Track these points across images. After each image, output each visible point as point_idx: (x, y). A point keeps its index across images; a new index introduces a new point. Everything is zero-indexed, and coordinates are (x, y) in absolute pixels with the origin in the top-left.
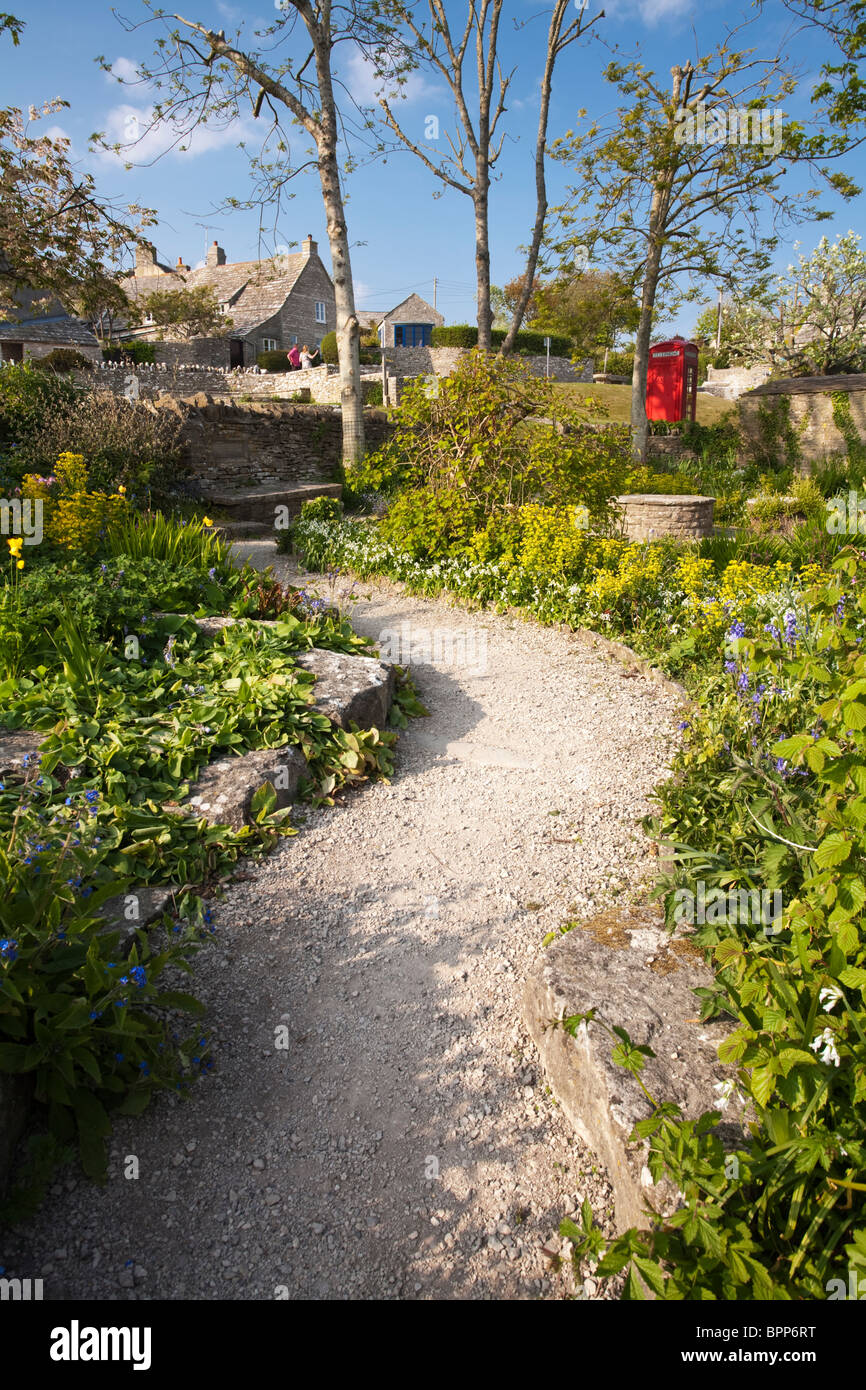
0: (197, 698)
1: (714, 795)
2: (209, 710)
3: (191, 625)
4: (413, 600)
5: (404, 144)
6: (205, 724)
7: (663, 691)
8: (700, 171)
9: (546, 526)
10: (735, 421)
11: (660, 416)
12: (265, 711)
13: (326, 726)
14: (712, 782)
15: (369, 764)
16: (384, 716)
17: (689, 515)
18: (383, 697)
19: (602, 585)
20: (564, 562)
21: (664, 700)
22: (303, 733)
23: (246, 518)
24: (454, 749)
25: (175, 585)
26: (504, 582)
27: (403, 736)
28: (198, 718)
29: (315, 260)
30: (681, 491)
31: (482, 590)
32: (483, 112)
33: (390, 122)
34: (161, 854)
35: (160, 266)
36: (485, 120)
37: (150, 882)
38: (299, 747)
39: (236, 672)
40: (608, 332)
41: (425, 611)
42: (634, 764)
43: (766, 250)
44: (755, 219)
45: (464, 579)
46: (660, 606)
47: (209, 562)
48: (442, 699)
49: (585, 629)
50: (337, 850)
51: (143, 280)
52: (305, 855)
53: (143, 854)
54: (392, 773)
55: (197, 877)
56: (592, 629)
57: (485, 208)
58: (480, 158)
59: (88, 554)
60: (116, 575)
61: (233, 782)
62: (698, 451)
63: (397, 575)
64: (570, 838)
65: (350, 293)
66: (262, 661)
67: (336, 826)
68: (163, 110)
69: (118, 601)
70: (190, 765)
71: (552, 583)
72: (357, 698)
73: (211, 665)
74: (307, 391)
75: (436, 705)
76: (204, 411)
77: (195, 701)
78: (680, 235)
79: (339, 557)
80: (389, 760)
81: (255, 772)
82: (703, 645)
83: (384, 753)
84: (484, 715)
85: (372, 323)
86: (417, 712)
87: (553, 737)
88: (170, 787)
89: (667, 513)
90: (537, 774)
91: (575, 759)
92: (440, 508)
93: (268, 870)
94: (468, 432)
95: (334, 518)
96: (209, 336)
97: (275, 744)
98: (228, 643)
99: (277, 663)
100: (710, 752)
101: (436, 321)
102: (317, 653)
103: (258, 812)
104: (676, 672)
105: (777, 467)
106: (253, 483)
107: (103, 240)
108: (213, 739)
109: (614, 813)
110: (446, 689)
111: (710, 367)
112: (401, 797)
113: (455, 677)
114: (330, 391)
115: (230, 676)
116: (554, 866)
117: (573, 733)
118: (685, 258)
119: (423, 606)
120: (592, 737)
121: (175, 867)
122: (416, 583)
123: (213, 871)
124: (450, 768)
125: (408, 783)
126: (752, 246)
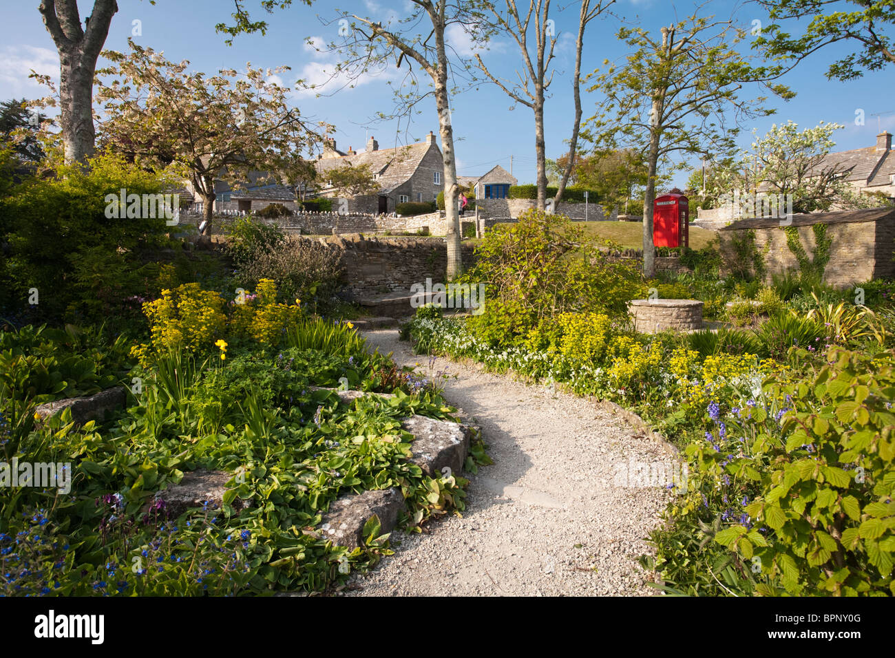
0: (334, 450)
1: (694, 541)
2: (340, 460)
3: (335, 396)
4: (489, 376)
5: (489, 78)
6: (337, 470)
7: (662, 450)
8: (683, 88)
9: (577, 328)
10: (717, 247)
11: (663, 244)
12: (378, 462)
13: (419, 474)
14: (693, 530)
15: (447, 502)
16: (461, 466)
17: (685, 314)
18: (460, 452)
19: (619, 369)
20: (591, 352)
21: (663, 457)
22: (403, 478)
23: (381, 314)
24: (509, 491)
25: (326, 368)
26: (551, 365)
27: (474, 480)
28: (332, 465)
29: (434, 146)
30: (680, 297)
31: (536, 370)
32: (540, 58)
33: (481, 66)
34: (298, 567)
35: (338, 152)
36: (541, 64)
37: (288, 588)
38: (399, 488)
39: (361, 432)
40: (628, 186)
41: (496, 384)
42: (638, 509)
43: (731, 135)
44: (723, 116)
45: (523, 362)
46: (662, 384)
47: (350, 351)
48: (503, 452)
49: (607, 400)
50: (421, 568)
51: (327, 161)
52: (398, 571)
53: (285, 567)
54: (463, 509)
55: (321, 586)
56: (611, 401)
57: (541, 115)
58: (538, 86)
59: (273, 346)
60: (288, 361)
61: (351, 514)
62: (691, 267)
63: (478, 358)
64: (589, 567)
65: (454, 169)
66: (379, 424)
67: (422, 549)
68: (341, 67)
69: (287, 380)
70: (323, 500)
71: (583, 366)
72: (441, 453)
73: (345, 425)
74: (426, 228)
75: (499, 456)
76: (358, 245)
77: (332, 453)
78: (672, 127)
79: (440, 344)
80: (462, 499)
81: (367, 507)
82: (692, 416)
83: (459, 493)
84: (531, 465)
85: (470, 183)
86: (485, 462)
87: (581, 484)
88: (309, 516)
89: (669, 312)
90: (567, 513)
91: (595, 503)
92: (507, 313)
93: (371, 582)
94: (526, 263)
95: (438, 316)
96: (366, 194)
97: (383, 486)
98: (358, 409)
99: (389, 426)
100: (691, 507)
101: (512, 182)
102: (417, 419)
103: (368, 537)
104: (672, 436)
105: (748, 278)
106: (387, 291)
107: (302, 141)
108: (341, 481)
109: (622, 549)
110: (506, 444)
111: (699, 208)
112: (469, 528)
113: (513, 435)
114: (442, 227)
115: (357, 434)
116: (576, 590)
117: (595, 482)
118: (675, 142)
119: (495, 380)
120: (608, 485)
121: (307, 578)
122: (491, 364)
123: (333, 581)
124: (505, 505)
125: (475, 518)
126: (722, 134)
